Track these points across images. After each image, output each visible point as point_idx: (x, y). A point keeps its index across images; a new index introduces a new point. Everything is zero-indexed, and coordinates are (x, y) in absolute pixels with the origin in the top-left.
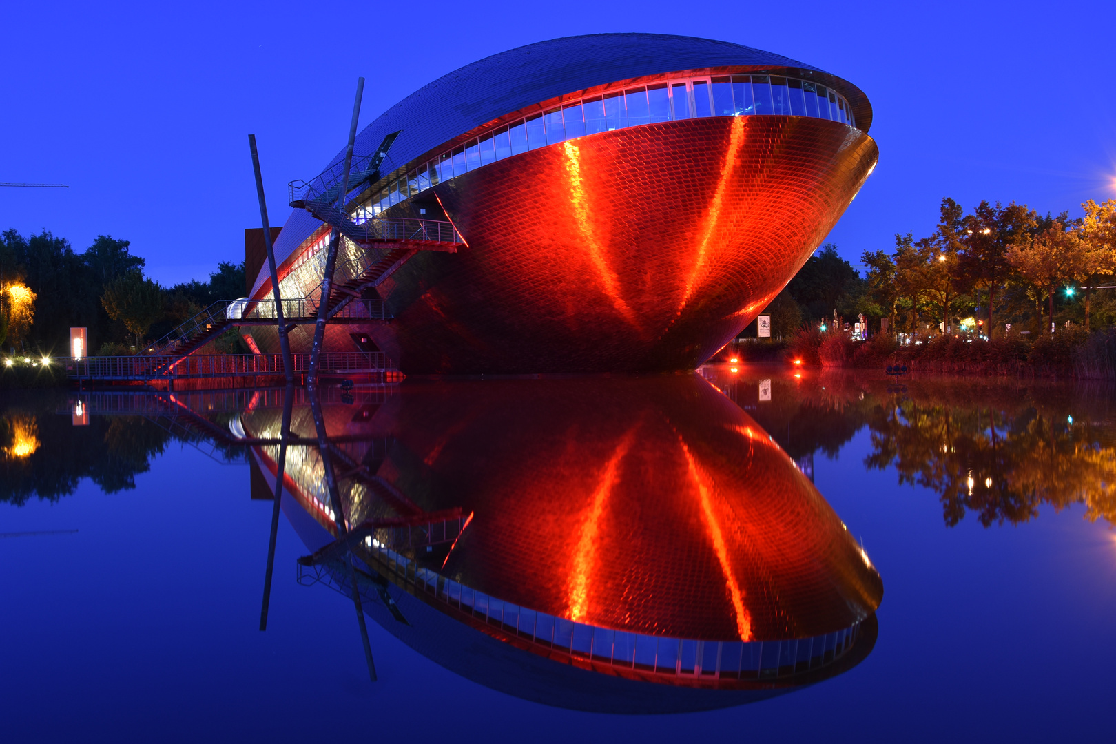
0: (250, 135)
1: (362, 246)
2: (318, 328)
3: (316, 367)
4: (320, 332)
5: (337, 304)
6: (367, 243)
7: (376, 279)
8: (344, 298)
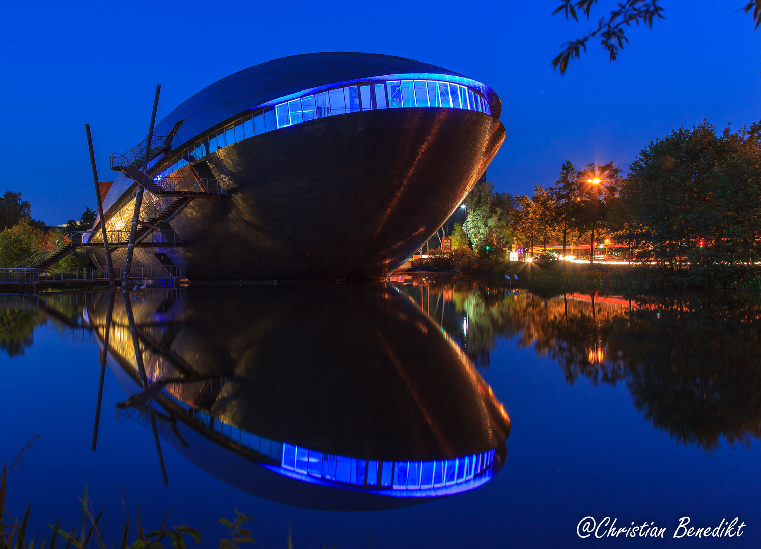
0: (86, 124)
1: (157, 196)
2: (129, 249)
3: (127, 276)
4: (131, 252)
5: (142, 234)
6: (160, 194)
7: (167, 217)
8: (147, 230)
